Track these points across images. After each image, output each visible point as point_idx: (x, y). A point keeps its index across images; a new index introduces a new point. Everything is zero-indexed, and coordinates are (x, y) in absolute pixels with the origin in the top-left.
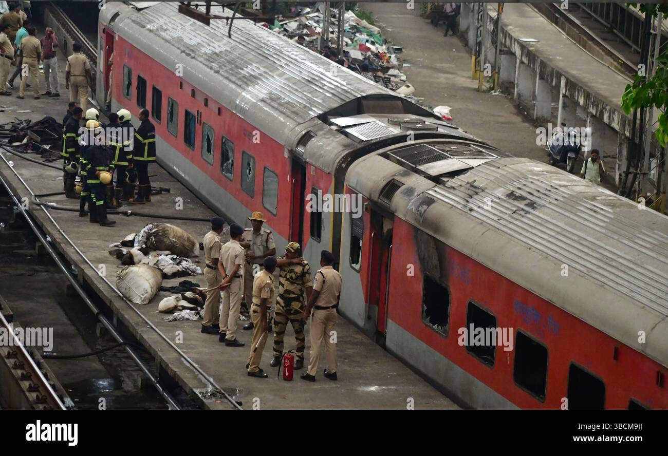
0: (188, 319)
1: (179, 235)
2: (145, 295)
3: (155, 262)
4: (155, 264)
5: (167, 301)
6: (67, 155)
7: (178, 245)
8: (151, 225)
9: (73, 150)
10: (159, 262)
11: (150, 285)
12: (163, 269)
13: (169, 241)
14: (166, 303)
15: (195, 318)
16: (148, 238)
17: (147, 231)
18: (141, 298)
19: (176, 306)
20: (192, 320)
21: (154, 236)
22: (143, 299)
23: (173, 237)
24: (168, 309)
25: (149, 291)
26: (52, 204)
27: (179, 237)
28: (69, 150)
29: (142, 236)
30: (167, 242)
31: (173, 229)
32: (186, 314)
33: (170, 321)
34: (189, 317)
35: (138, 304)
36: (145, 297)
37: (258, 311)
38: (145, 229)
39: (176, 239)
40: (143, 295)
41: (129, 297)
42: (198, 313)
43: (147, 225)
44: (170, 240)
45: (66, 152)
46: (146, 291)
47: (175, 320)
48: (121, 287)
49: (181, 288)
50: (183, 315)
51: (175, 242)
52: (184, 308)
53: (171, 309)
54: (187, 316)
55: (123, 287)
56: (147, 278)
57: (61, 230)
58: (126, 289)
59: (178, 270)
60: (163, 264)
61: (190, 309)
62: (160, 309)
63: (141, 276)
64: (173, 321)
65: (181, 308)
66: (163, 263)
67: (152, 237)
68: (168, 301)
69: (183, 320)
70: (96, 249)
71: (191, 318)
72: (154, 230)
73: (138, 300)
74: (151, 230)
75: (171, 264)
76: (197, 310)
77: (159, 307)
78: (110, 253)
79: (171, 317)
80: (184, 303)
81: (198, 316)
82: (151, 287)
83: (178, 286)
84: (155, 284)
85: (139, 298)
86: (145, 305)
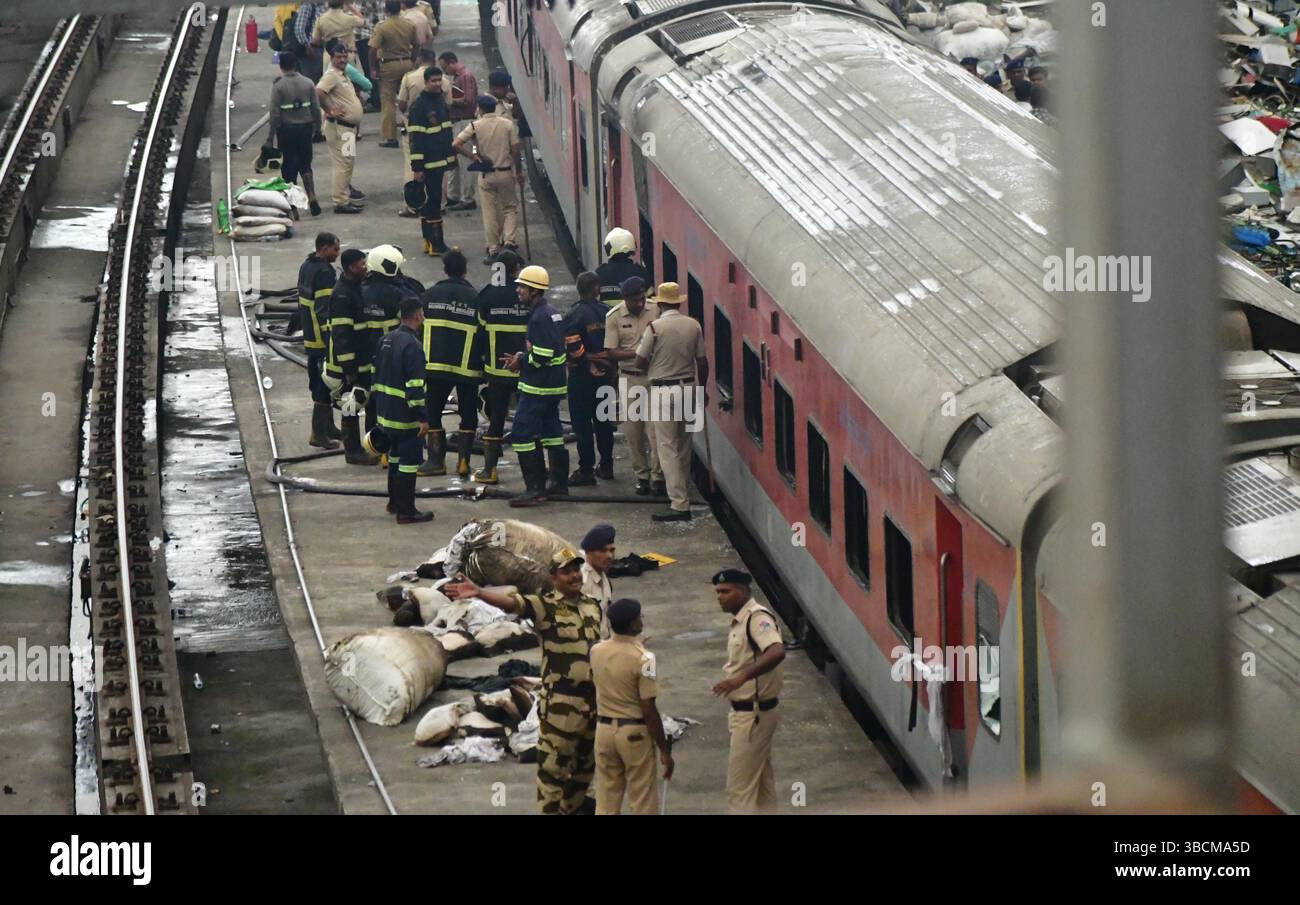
0: (476, 760)
1: (538, 545)
2: (393, 704)
3: (460, 616)
4: (460, 622)
5: (435, 716)
6: (339, 370)
7: (536, 571)
8: (473, 526)
9: (350, 356)
10: (469, 616)
11: (405, 677)
12: (477, 633)
13: (512, 561)
14: (433, 722)
15: (495, 755)
16: (465, 557)
17: (463, 539)
18: (385, 710)
19: (452, 728)
20: (487, 762)
21: (477, 551)
22: (387, 713)
23: (524, 551)
24: (437, 735)
25: (403, 691)
26: (305, 480)
27: (539, 551)
28: (343, 358)
29: (452, 553)
30: (510, 565)
31: (522, 530)
32: (471, 746)
33: (432, 766)
34: (479, 754)
35: (377, 725)
36: (393, 708)
37: (643, 734)
38: (459, 537)
39: (530, 555)
40: (388, 703)
41: (358, 709)
42: (504, 743)
43: (466, 525)
44: (517, 559)
45: (336, 363)
46: (396, 692)
47: (445, 762)
48: (337, 686)
49: (501, 678)
50: (465, 750)
51: (530, 563)
52: (472, 731)
53: (444, 735)
54: (473, 753)
55: (342, 686)
56: (397, 661)
57: (292, 546)
58: (349, 690)
59: (513, 634)
60: (477, 621)
61: (485, 733)
62: (416, 737)
63: (383, 656)
64: (438, 765)
65: (463, 732)
66: (479, 618)
67: (472, 555)
68: (438, 718)
69: (464, 762)
70: (356, 588)
71: (484, 757)
72: (477, 538)
73: (378, 715)
74: (473, 536)
75: (498, 618)
76: (504, 734)
77: (417, 731)
78: (379, 595)
79: (436, 757)
80: (477, 720)
81: (503, 750)
82: (408, 684)
83: (496, 673)
84: (418, 674)
85: (381, 710)
86: (394, 726)
